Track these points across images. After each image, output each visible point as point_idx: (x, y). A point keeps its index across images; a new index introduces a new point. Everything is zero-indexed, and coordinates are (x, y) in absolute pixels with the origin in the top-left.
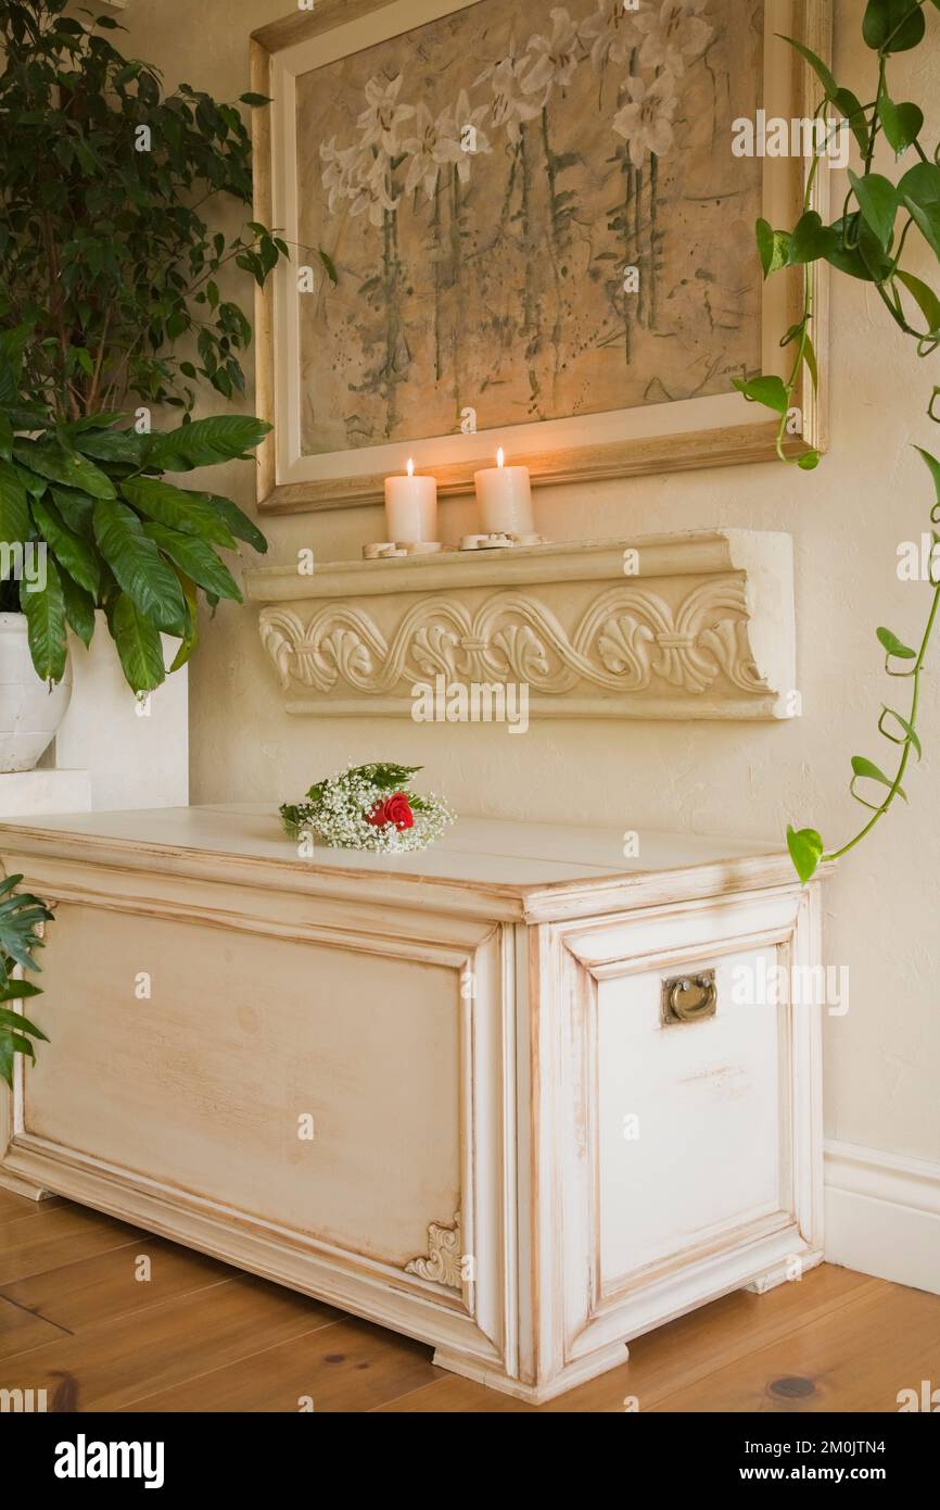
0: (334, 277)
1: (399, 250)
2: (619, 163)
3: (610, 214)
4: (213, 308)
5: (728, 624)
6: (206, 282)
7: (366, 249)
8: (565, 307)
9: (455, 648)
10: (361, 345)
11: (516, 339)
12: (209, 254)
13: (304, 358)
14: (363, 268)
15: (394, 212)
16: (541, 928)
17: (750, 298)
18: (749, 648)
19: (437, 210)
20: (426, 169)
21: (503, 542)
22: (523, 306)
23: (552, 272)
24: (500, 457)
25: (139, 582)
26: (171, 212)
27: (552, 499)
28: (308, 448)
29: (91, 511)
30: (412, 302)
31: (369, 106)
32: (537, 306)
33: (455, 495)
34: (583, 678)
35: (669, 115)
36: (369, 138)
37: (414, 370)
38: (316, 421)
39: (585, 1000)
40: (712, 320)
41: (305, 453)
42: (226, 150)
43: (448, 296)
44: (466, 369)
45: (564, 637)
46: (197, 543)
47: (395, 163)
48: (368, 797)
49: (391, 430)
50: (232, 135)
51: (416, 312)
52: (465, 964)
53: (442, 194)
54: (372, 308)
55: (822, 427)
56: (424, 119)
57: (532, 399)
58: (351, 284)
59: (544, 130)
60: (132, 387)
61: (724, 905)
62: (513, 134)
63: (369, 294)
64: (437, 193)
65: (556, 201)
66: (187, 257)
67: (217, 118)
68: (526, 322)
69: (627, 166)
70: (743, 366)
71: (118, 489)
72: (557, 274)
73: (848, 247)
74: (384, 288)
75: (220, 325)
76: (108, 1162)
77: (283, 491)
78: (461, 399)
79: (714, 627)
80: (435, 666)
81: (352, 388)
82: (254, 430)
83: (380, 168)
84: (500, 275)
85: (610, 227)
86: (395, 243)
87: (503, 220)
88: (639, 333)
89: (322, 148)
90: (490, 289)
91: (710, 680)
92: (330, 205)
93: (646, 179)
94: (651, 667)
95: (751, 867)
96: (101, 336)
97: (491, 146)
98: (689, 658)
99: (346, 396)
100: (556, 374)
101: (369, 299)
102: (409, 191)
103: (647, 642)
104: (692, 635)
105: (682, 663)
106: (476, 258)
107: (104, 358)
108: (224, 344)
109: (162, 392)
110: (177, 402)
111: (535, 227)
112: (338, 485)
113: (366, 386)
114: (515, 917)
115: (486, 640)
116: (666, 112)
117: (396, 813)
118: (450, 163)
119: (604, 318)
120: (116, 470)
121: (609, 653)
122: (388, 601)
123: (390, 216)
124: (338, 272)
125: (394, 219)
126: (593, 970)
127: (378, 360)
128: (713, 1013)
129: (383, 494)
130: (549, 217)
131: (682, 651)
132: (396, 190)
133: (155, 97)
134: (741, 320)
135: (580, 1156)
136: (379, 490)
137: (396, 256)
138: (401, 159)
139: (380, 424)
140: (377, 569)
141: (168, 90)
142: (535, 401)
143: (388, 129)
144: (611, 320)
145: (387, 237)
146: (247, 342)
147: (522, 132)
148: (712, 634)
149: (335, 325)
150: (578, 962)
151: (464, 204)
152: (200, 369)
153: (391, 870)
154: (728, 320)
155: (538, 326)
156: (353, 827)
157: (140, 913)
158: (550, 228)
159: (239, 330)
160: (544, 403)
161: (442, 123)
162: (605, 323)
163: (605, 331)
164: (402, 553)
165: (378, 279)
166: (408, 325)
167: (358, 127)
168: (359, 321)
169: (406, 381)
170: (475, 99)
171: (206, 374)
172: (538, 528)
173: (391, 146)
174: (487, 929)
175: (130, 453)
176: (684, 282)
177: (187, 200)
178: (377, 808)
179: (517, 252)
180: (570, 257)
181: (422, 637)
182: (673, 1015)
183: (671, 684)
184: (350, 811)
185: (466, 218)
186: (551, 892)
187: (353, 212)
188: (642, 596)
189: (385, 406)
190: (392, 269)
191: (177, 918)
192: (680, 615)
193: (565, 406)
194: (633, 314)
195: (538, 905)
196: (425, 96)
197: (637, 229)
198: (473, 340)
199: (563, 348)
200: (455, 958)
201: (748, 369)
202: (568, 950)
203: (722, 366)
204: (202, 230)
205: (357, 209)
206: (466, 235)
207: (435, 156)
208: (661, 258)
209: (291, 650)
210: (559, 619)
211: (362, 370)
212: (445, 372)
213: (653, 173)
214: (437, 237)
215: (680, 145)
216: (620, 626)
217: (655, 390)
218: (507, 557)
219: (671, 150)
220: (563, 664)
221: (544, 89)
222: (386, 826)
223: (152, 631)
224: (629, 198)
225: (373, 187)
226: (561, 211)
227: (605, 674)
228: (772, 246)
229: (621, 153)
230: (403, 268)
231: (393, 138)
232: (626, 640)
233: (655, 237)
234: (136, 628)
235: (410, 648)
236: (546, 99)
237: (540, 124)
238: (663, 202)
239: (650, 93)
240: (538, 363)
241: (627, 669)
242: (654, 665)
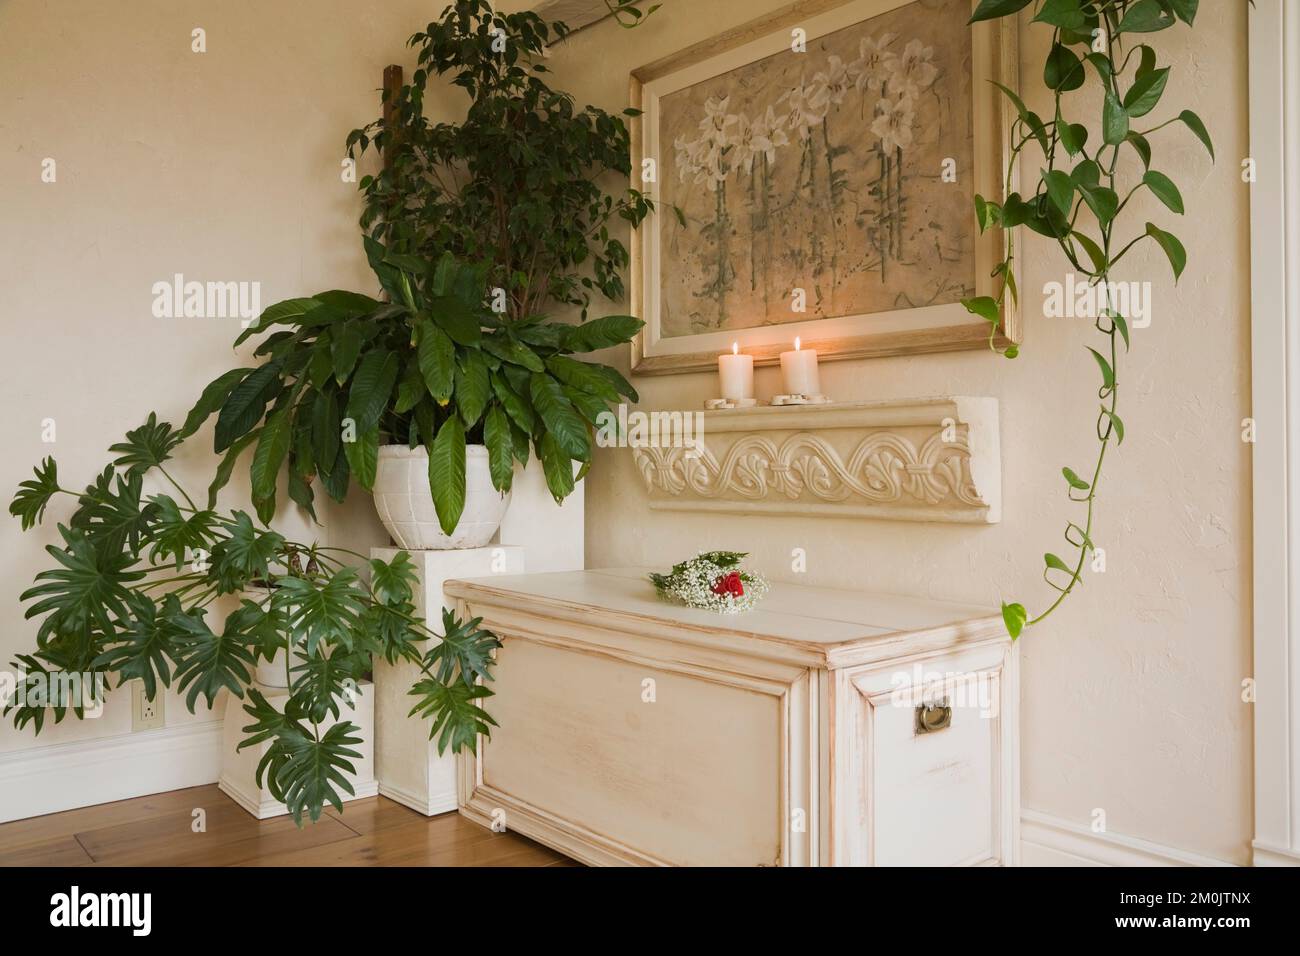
0: (683, 223)
1: (727, 206)
2: (876, 153)
3: (869, 185)
4: (604, 243)
5: (957, 459)
6: (600, 226)
7: (705, 205)
8: (840, 245)
9: (765, 469)
10: (701, 267)
11: (807, 265)
12: (602, 210)
13: (663, 275)
14: (703, 218)
15: (724, 182)
16: (837, 672)
17: (967, 242)
18: (970, 476)
19: (753, 180)
20: (745, 155)
21: (800, 401)
22: (811, 243)
23: (831, 222)
24: (797, 343)
25: (559, 427)
26: (578, 183)
27: (833, 371)
28: (664, 333)
29: (529, 380)
30: (735, 240)
31: (707, 115)
32: (821, 243)
33: (767, 366)
34: (854, 492)
35: (909, 123)
36: (707, 136)
37: (737, 283)
38: (671, 316)
39: (865, 719)
40: (940, 255)
41: (663, 336)
42: (614, 144)
43: (759, 236)
44: (772, 283)
45: (841, 465)
46: (596, 399)
47: (724, 151)
48: (714, 573)
49: (721, 322)
50: (618, 135)
51: (738, 246)
52: (784, 694)
53: (756, 171)
54: (709, 244)
55: (1018, 327)
56: (744, 123)
57: (818, 304)
58: (695, 228)
59: (825, 131)
60: (550, 293)
61: (956, 653)
62: (803, 133)
63: (706, 234)
64: (753, 170)
65: (833, 176)
66: (587, 210)
67: (609, 124)
68: (813, 254)
69: (881, 155)
70: (963, 286)
71: (544, 363)
72: (834, 223)
73: (1040, 216)
74: (717, 230)
75: (607, 253)
76: (540, 809)
77: (648, 361)
78: (769, 303)
79: (946, 461)
80: (752, 481)
81: (695, 294)
82: (634, 325)
83: (714, 154)
84: (796, 223)
85: (870, 193)
86: (724, 202)
87: (798, 188)
88: (890, 262)
89: (676, 141)
90: (788, 231)
91: (942, 496)
92: (681, 177)
93: (894, 163)
94: (902, 486)
95: (975, 626)
96: (531, 261)
97: (789, 141)
98: (928, 481)
99: (690, 299)
100: (834, 288)
101: (707, 237)
102: (734, 169)
103: (899, 469)
104: (931, 466)
105: (924, 484)
106: (779, 212)
107: (533, 275)
108: (610, 265)
109: (569, 296)
110: (578, 302)
111: (819, 192)
112: (685, 358)
113: (704, 293)
114: (818, 664)
115: (788, 464)
116: (907, 121)
117: (731, 585)
118: (761, 152)
119: (867, 251)
120: (543, 351)
121: (873, 476)
122: (721, 436)
123: (721, 185)
124: (687, 220)
125: (724, 186)
126: (871, 699)
127: (713, 277)
128: (948, 725)
129: (717, 364)
130: (829, 186)
131: (924, 477)
132: (725, 168)
133: (570, 113)
134: (960, 255)
135: (861, 824)
136: (716, 362)
137: (725, 210)
138: (728, 149)
139: (714, 319)
140: (715, 416)
141: (578, 109)
142: (820, 305)
143: (720, 130)
144: (871, 254)
145: (719, 197)
146: (625, 265)
147: (809, 132)
148: (945, 466)
149: (684, 253)
150: (861, 694)
151: (771, 178)
152: (595, 283)
153: (733, 628)
154: (951, 255)
155: (821, 256)
156: (704, 596)
157: (561, 647)
158: (830, 195)
159: (620, 256)
160: (826, 308)
161: (756, 126)
162: (867, 255)
163: (867, 261)
164: (731, 406)
165: (713, 224)
166: (732, 254)
167: (700, 128)
168: (700, 252)
169: (731, 290)
170: (778, 112)
171: (598, 285)
172: (823, 390)
173: (722, 140)
174: (799, 671)
175: (552, 340)
176: (921, 230)
177: (588, 175)
178: (719, 581)
179: (806, 208)
180: (843, 212)
181: (744, 461)
182: (922, 727)
183: (915, 498)
184: (701, 584)
185: (772, 186)
186: (844, 648)
187: (696, 182)
188: (895, 438)
189: (717, 307)
190: (722, 218)
191: (586, 651)
192: (923, 451)
193: (840, 310)
194: (886, 250)
195: (835, 656)
196: (745, 110)
197: (888, 194)
198: (777, 264)
199: (838, 271)
200: (778, 690)
201: (966, 288)
202: (855, 686)
203: (949, 284)
204: (597, 194)
205: (699, 179)
206: (772, 197)
207: (751, 147)
208: (904, 214)
209: (654, 467)
210: (838, 451)
211: (702, 283)
212: (758, 286)
213: (899, 160)
214: (753, 198)
215: (916, 142)
216: (881, 460)
217: (901, 302)
218: (803, 410)
219: (911, 145)
220: (841, 483)
221: (824, 107)
222: (725, 594)
223: (567, 457)
224: (883, 175)
225: (710, 165)
226: (836, 183)
227: (872, 490)
228: (986, 212)
229: (877, 146)
230: (730, 218)
231: (723, 135)
232: (885, 468)
233: (901, 200)
234: (556, 455)
235: (735, 469)
236: (826, 112)
237: (822, 127)
238: (906, 178)
239: (895, 109)
240: (821, 281)
241: (885, 487)
242: (904, 485)
